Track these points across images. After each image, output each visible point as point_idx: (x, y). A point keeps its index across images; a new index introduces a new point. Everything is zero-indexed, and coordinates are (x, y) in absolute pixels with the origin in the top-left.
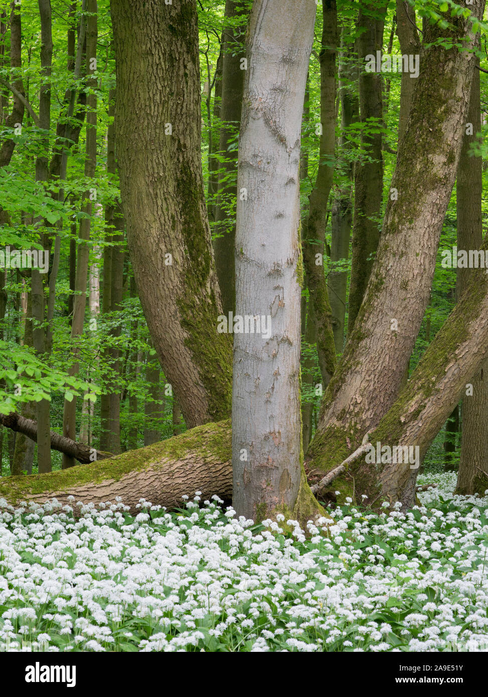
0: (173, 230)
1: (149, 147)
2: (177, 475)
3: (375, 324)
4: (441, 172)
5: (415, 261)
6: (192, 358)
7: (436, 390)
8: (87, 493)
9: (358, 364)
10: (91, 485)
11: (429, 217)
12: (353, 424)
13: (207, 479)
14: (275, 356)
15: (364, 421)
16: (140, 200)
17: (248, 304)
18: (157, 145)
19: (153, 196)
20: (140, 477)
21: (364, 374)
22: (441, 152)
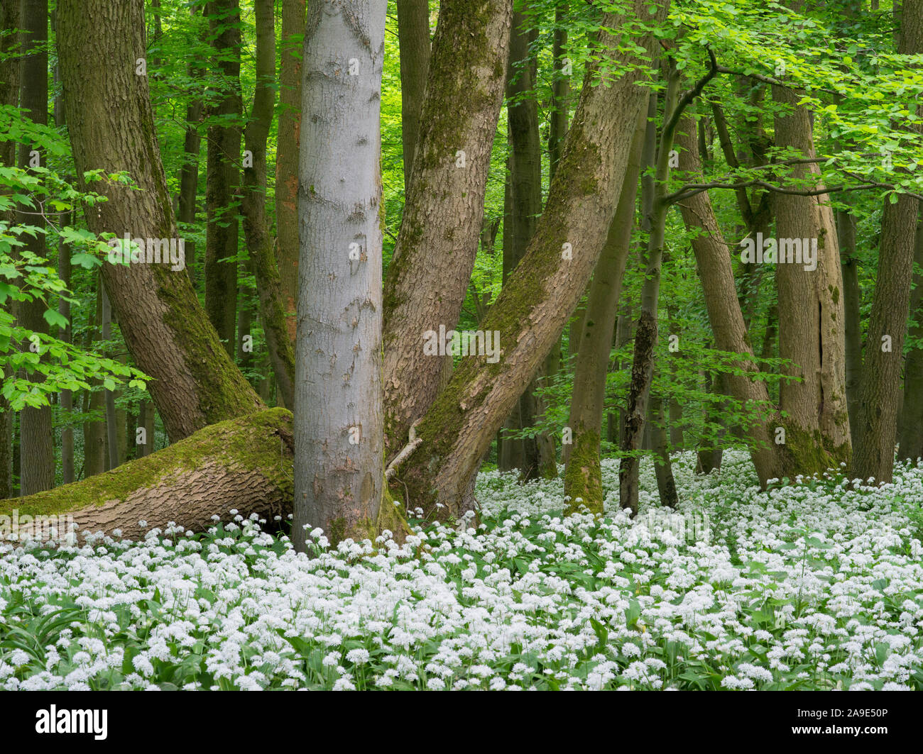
0: (142, 171)
1: (108, 62)
2: (195, 490)
3: (412, 286)
4: (487, 88)
5: (461, 203)
6: (174, 339)
7: (506, 366)
8: (88, 519)
9: (393, 337)
10: (91, 508)
11: (476, 147)
12: (390, 415)
13: (232, 494)
14: (355, 326)
15: (404, 412)
16: (98, 132)
17: (321, 259)
18: (118, 60)
19: (116, 127)
20: (151, 494)
21: (401, 350)
22: (485, 63)
